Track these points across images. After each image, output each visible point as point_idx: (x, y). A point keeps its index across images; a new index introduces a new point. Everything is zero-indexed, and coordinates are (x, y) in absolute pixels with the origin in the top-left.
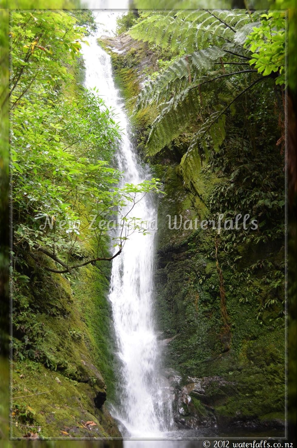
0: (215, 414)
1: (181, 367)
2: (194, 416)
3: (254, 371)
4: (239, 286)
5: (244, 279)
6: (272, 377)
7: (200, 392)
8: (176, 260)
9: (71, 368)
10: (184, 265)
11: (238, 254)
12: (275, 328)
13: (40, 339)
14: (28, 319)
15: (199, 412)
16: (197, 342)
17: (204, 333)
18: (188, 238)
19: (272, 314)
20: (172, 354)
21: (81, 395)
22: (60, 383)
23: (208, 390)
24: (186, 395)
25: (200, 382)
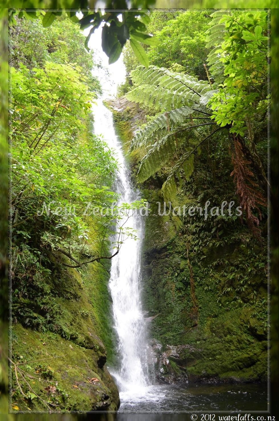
0: (187, 373)
1: (162, 338)
2: (171, 374)
3: (216, 341)
4: (204, 278)
5: (208, 273)
6: (229, 345)
7: (176, 357)
8: (159, 258)
9: (81, 338)
10: (164, 262)
11: (204, 254)
12: (231, 309)
13: (58, 316)
14: (49, 301)
15: (175, 372)
16: (174, 319)
17: (178, 313)
18: (167, 242)
19: (228, 299)
20: (155, 328)
21: (88, 358)
22: (72, 349)
23: (181, 355)
24: (166, 359)
25: (175, 349)
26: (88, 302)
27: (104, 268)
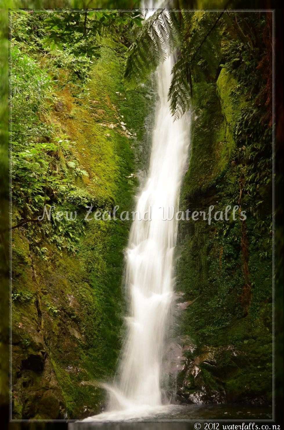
0: (225, 389)
1: (198, 334)
2: (200, 389)
4: (261, 237)
5: (266, 229)
7: (212, 363)
11: (260, 198)
15: (208, 386)
16: (217, 306)
17: (225, 295)
18: (216, 178)
20: (190, 319)
23: (220, 360)
24: (197, 366)
25: (214, 351)
26: (83, 281)
27: (123, 225)
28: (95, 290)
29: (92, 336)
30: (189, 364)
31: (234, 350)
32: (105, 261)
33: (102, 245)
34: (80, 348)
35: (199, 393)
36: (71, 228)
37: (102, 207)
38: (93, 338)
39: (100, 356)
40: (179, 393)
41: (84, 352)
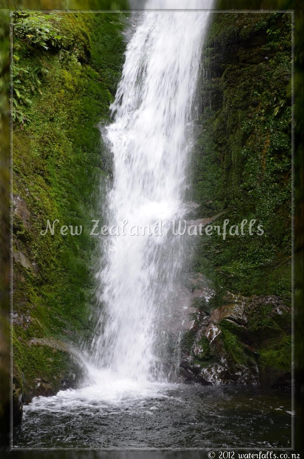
0: (259, 363)
1: (218, 273)
2: (219, 362)
7: (239, 322)
8: (244, 61)
10: (254, 74)
15: (231, 357)
18: (268, 18)
20: (206, 248)
23: (253, 318)
24: (214, 324)
25: (244, 303)
26: (35, 172)
27: (101, 81)
28: (54, 189)
29: (48, 266)
30: (201, 319)
31: (278, 304)
32: (70, 141)
33: (67, 114)
34: (29, 285)
35: (216, 367)
36: (18, 81)
37: (69, 48)
38: (49, 268)
39: (59, 298)
40: (185, 365)
41: (35, 290)
